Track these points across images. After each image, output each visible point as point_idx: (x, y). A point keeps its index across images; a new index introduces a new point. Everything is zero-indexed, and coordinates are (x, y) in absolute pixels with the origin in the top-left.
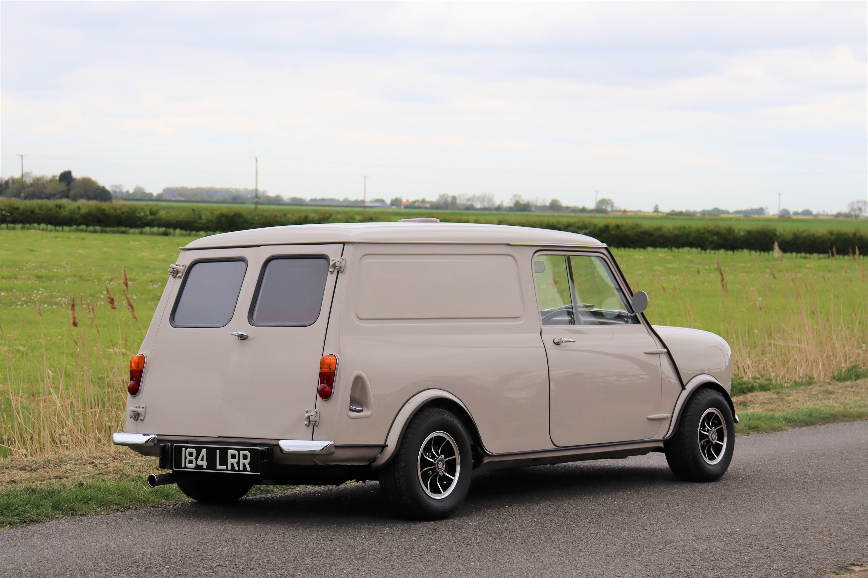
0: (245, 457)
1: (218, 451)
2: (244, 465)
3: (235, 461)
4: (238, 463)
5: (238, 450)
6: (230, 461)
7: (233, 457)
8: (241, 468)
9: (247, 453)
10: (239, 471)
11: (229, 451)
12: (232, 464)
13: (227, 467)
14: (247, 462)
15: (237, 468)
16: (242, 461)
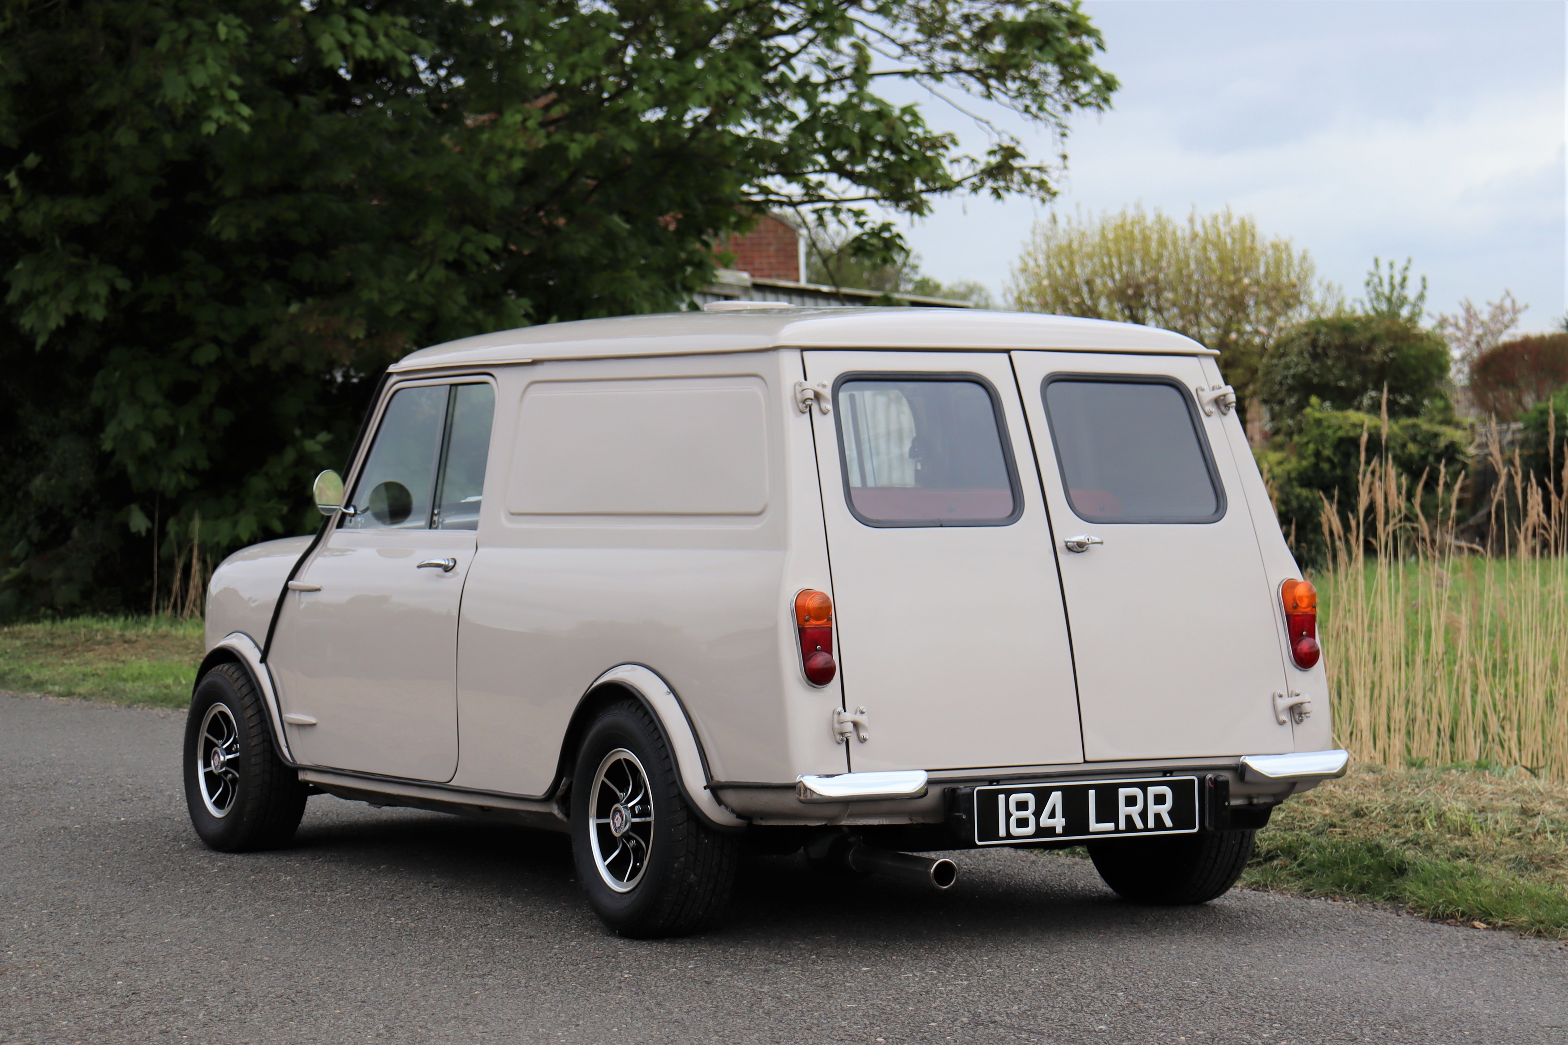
0: (1160, 799)
1: (1092, 793)
2: (1158, 817)
3: (1135, 811)
4: (1143, 815)
5: (1144, 787)
6: (1123, 810)
7: (1131, 801)
8: (1151, 824)
9: (1166, 790)
10: (1146, 829)
11: (1120, 790)
12: (1129, 819)
13: (1117, 825)
14: (1164, 810)
15: (1139, 824)
16: (1153, 809)
